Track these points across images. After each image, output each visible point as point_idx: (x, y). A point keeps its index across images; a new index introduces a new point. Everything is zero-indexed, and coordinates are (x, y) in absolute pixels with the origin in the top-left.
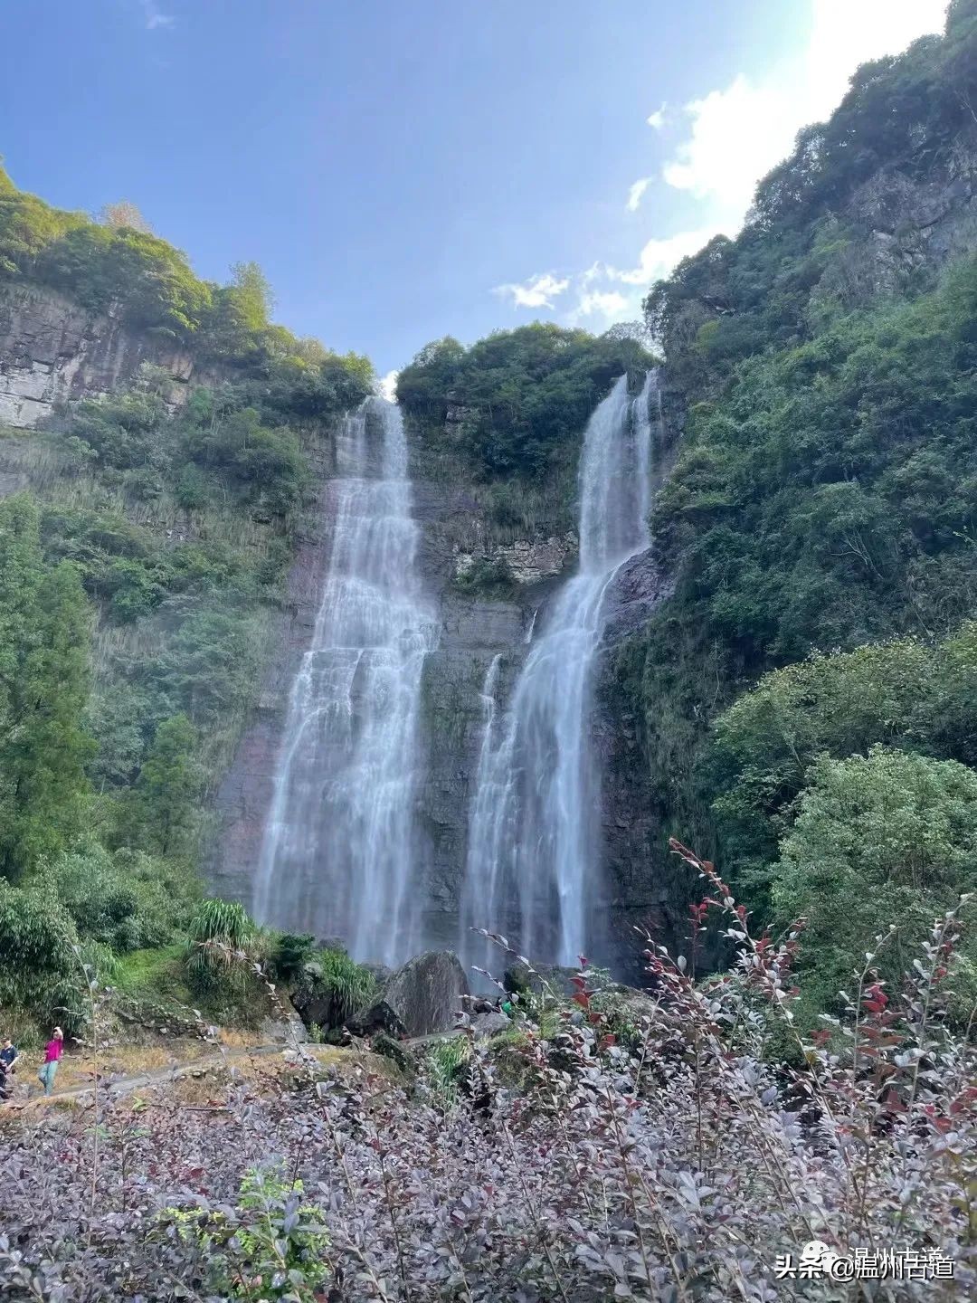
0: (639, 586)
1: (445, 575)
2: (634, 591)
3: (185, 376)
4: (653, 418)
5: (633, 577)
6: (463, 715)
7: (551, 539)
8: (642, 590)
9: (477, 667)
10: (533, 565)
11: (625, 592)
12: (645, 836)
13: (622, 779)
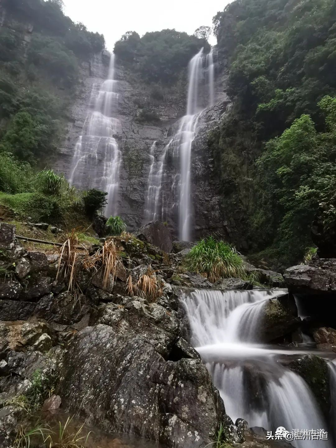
0: (211, 116)
1: (133, 115)
2: (210, 118)
3: (30, 30)
4: (215, 61)
5: (209, 114)
6: (141, 161)
7: (173, 105)
8: (213, 118)
9: (147, 145)
10: (166, 114)
11: (207, 119)
12: (217, 203)
13: (207, 183)
